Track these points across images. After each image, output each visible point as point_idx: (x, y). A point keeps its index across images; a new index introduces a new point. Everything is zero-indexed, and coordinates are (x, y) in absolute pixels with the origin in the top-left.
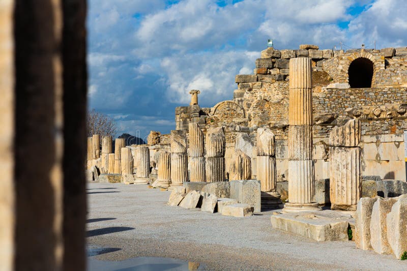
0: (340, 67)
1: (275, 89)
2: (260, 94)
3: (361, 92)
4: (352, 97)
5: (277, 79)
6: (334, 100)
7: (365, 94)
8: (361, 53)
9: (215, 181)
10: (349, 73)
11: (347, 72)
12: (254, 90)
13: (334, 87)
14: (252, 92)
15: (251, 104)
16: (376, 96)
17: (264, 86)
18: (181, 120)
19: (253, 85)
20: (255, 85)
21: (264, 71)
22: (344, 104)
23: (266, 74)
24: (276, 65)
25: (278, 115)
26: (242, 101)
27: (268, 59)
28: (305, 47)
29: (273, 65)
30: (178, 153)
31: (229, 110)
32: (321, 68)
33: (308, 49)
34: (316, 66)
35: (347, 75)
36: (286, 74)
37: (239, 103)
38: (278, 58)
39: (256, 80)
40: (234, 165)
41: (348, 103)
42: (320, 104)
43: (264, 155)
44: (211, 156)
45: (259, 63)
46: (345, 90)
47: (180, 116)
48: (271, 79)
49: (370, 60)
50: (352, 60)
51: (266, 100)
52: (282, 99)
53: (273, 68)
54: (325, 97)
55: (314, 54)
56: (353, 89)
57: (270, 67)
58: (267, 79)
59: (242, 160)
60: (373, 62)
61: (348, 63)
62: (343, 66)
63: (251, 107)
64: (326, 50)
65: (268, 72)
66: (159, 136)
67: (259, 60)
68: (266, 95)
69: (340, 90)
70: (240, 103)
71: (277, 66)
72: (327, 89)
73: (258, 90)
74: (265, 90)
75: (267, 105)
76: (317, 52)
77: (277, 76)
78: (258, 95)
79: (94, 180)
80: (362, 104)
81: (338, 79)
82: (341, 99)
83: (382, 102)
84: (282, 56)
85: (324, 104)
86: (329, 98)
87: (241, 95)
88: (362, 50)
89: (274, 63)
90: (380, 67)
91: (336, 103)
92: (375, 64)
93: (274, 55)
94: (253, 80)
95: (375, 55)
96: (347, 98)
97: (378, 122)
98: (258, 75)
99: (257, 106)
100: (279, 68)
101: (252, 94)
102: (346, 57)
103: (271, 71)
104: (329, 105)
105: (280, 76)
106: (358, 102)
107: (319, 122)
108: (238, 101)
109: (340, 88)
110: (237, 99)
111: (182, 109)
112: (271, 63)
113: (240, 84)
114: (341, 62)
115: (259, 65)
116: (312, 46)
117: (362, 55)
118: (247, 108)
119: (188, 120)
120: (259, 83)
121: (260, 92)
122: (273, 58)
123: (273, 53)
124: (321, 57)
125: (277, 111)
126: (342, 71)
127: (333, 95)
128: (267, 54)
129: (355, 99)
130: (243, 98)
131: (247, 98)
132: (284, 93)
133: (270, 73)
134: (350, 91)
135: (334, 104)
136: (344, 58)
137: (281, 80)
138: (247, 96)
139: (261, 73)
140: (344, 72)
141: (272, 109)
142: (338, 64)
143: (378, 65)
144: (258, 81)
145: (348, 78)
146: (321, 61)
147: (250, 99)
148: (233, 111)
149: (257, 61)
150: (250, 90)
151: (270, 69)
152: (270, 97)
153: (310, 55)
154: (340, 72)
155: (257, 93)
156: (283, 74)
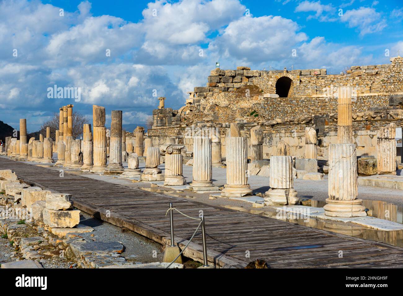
0: (270, 83)
1: (222, 97)
2: (212, 101)
3: (286, 100)
4: (282, 104)
5: (223, 90)
6: (271, 106)
7: (290, 102)
8: (284, 74)
9: (258, 160)
10: (276, 87)
11: (275, 86)
12: (207, 97)
13: (269, 96)
14: (206, 99)
15: (205, 108)
16: (298, 103)
17: (214, 95)
18: (159, 118)
19: (207, 94)
20: (208, 94)
21: (214, 85)
22: (277, 108)
23: (215, 86)
24: (221, 80)
25: (226, 115)
26: (199, 105)
27: (217, 76)
28: (241, 69)
29: (220, 81)
30: (216, 142)
31: (198, 112)
32: (252, 83)
33: (243, 69)
34: (248, 81)
35: (275, 88)
36: (229, 87)
37: (197, 107)
38: (223, 76)
39: (208, 91)
40: (281, 150)
41: (280, 107)
42: (262, 108)
43: (311, 144)
44: (255, 144)
45: (211, 79)
46: (276, 98)
47: (158, 116)
48: (218, 90)
49: (290, 78)
50: (278, 78)
51: (216, 105)
52: (229, 105)
53: (220, 82)
54: (265, 104)
55: (248, 73)
56: (281, 98)
57: (218, 82)
58: (216, 90)
59: (286, 147)
60: (292, 80)
61: (275, 80)
62: (272, 82)
63: (206, 109)
64: (255, 71)
65: (217, 85)
66: (143, 130)
67: (211, 76)
68: (216, 101)
69: (273, 99)
70: (199, 107)
71: (223, 81)
72: (264, 98)
73: (210, 98)
74: (216, 98)
75: (217, 109)
76: (250, 72)
77: (223, 88)
78: (211, 102)
79: (125, 161)
80: (289, 108)
81: (268, 91)
82: (275, 105)
83: (302, 107)
84: (226, 74)
85: (265, 109)
86: (267, 104)
87: (199, 101)
88: (285, 72)
89: (220, 79)
90: (296, 83)
91: (272, 108)
92: (293, 81)
93: (221, 73)
94: (207, 90)
95: (293, 75)
96: (279, 104)
97: (355, 123)
98: (210, 87)
99: (210, 109)
100: (224, 83)
101: (207, 100)
102: (275, 76)
103: (219, 84)
104: (268, 109)
105: (225, 88)
106: (287, 107)
107: (304, 122)
108: (197, 105)
109: (273, 97)
110: (196, 104)
111: (159, 111)
112: (218, 79)
113: (197, 93)
114: (271, 79)
115: (211, 81)
116: (246, 68)
117: (285, 74)
118: (203, 110)
119: (164, 118)
120: (211, 93)
121: (212, 99)
122: (220, 75)
123: (220, 72)
124: (252, 75)
125: (225, 113)
126: (271, 85)
127: (269, 102)
128: (216, 72)
129: (284, 105)
130: (200, 103)
131: (203, 103)
132: (229, 100)
133: (218, 86)
134: (279, 99)
135: (271, 108)
136: (273, 76)
137: (226, 91)
138: (203, 102)
139: (212, 86)
140: (273, 86)
141: (220, 111)
142: (268, 81)
143: (295, 82)
144: (210, 91)
145: (276, 91)
146: (251, 78)
147: (205, 104)
148: (201, 113)
149: (209, 78)
150: (205, 98)
151: (218, 83)
152: (219, 102)
153: (245, 74)
154: (270, 86)
155: (209, 100)
156: (227, 87)
